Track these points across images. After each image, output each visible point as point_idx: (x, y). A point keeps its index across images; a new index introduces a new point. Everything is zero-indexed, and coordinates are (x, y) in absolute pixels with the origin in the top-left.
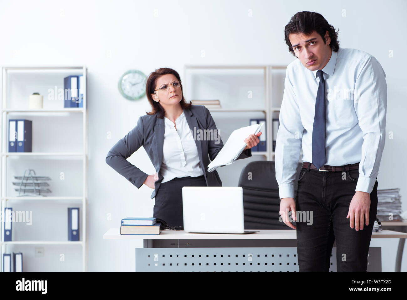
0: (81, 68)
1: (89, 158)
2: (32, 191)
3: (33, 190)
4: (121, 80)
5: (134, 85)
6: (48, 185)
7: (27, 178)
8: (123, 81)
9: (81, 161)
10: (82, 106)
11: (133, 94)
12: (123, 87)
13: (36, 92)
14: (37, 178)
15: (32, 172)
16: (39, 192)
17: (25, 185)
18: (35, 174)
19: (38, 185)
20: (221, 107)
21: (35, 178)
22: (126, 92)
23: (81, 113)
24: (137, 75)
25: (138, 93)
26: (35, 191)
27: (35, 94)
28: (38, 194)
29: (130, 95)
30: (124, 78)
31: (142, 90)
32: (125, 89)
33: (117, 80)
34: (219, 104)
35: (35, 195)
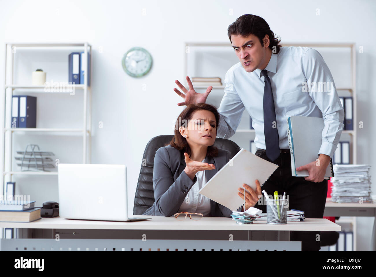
0: (82, 45)
1: (93, 134)
2: (33, 166)
3: (35, 165)
4: (125, 56)
5: (137, 62)
6: (52, 160)
7: (31, 154)
8: (127, 58)
9: (81, 138)
10: (83, 83)
11: (137, 71)
12: (127, 65)
13: (39, 68)
14: (41, 154)
15: (36, 147)
16: (43, 168)
17: (30, 160)
18: (39, 149)
19: (42, 160)
20: (222, 84)
21: (39, 154)
22: (129, 69)
23: (82, 89)
24: (140, 52)
25: (142, 70)
26: (36, 166)
27: (38, 70)
28: (42, 169)
29: (134, 72)
30: (129, 55)
31: (145, 67)
32: (128, 66)
33: (122, 57)
34: (220, 81)
35: (36, 170)
